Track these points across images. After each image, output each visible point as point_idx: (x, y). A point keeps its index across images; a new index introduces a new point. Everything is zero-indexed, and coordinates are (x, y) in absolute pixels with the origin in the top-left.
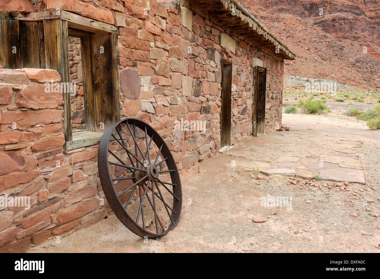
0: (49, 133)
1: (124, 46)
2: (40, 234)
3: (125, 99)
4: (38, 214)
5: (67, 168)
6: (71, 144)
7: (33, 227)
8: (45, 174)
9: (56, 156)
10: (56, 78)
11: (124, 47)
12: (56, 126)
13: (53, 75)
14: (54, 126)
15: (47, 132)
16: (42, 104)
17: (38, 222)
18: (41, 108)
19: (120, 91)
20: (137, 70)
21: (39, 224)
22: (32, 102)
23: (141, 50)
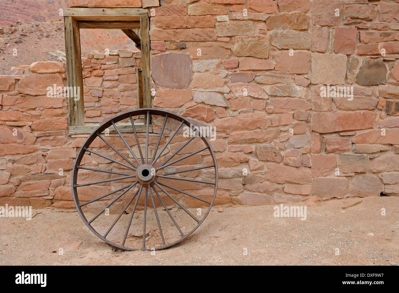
0: (48, 116)
1: (160, 27)
2: (36, 200)
3: (158, 88)
4: (36, 183)
5: (68, 150)
6: (74, 129)
7: (30, 191)
8: (43, 150)
9: (57, 138)
10: (55, 68)
11: (160, 29)
12: (55, 111)
13: (51, 66)
14: (54, 111)
15: (46, 115)
16: (40, 91)
17: (35, 189)
18: (38, 94)
19: (151, 79)
20: (188, 53)
21: (36, 191)
22: (29, 89)
23: (197, 29)
